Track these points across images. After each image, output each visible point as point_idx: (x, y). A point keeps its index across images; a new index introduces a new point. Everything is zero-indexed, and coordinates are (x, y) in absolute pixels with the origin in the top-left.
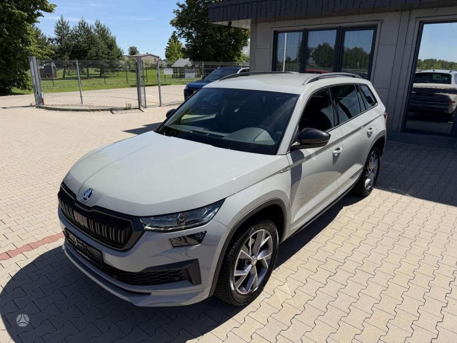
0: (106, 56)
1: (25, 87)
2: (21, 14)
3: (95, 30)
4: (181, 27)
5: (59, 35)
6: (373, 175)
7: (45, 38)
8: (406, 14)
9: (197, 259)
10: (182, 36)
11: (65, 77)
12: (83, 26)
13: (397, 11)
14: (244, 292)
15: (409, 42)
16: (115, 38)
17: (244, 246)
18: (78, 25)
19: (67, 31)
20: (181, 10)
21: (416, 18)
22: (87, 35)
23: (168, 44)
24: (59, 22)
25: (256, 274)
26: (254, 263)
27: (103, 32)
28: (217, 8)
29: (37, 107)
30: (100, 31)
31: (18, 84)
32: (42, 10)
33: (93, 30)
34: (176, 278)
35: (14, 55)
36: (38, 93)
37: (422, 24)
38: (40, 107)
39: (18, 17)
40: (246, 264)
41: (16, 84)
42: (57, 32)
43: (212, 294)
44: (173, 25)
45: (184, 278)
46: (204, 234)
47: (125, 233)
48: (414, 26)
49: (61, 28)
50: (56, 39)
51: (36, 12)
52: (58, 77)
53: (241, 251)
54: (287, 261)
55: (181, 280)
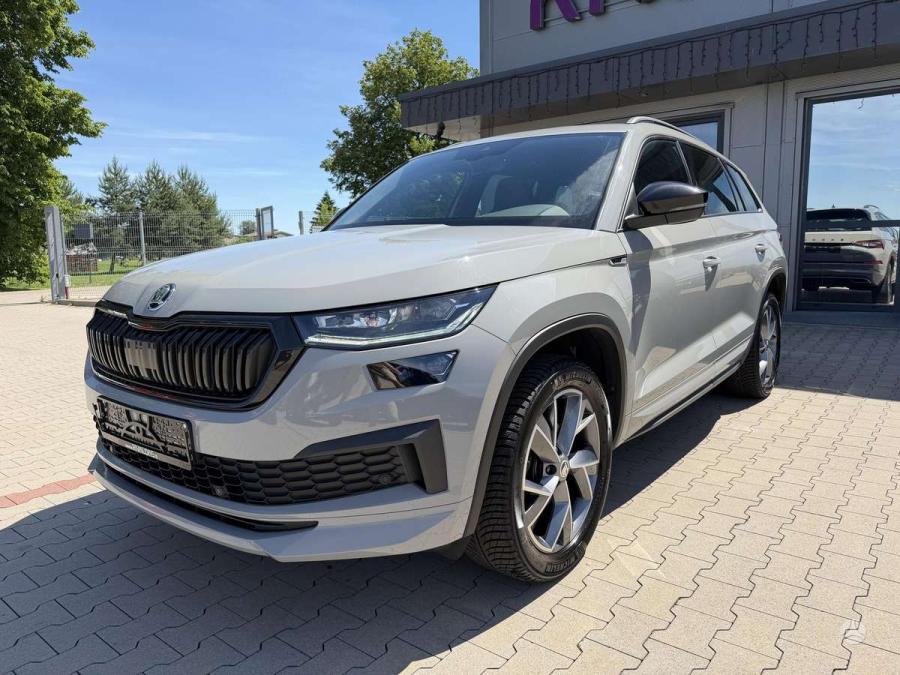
0: (196, 230)
1: (33, 276)
2: (36, 139)
3: (178, 184)
4: (343, 171)
5: (108, 193)
6: (770, 353)
7: (81, 198)
8: (776, 87)
9: (437, 420)
10: (344, 187)
11: (115, 270)
12: (154, 177)
13: (761, 83)
14: (545, 547)
15: (789, 137)
16: (215, 197)
17: (542, 419)
18: (144, 175)
19: (125, 186)
20: (341, 141)
21: (797, 93)
22: (161, 193)
23: (316, 212)
24: (110, 170)
25: (570, 505)
26: (564, 473)
27: (192, 189)
28: (416, 99)
29: (53, 303)
30: (188, 184)
31: (20, 271)
32: (78, 133)
33: (173, 184)
34: (385, 479)
35: (16, 215)
36: (57, 275)
37: (809, 103)
38: (60, 303)
39: (31, 144)
40: (545, 474)
41: (15, 272)
42: (104, 187)
43: (472, 531)
44: (326, 170)
45: (402, 479)
46: (450, 358)
47: (255, 360)
48: (794, 108)
49: (113, 181)
50: (101, 200)
51: (65, 137)
52: (100, 271)
53: (537, 427)
54: (625, 505)
55: (395, 482)
